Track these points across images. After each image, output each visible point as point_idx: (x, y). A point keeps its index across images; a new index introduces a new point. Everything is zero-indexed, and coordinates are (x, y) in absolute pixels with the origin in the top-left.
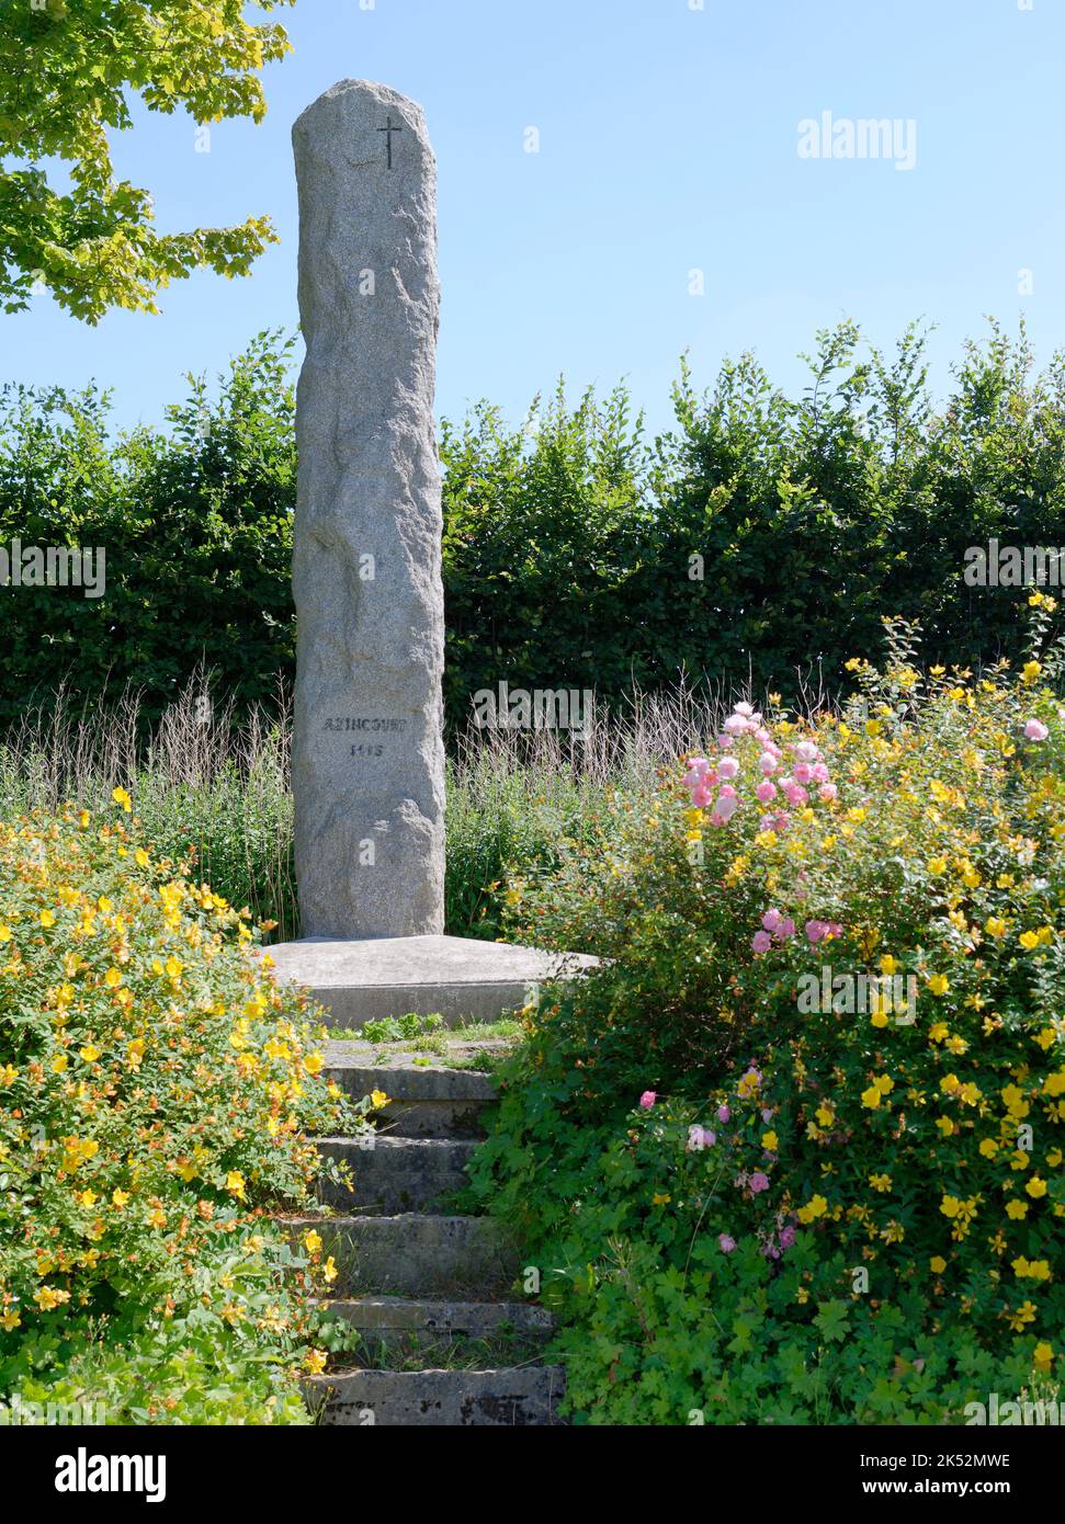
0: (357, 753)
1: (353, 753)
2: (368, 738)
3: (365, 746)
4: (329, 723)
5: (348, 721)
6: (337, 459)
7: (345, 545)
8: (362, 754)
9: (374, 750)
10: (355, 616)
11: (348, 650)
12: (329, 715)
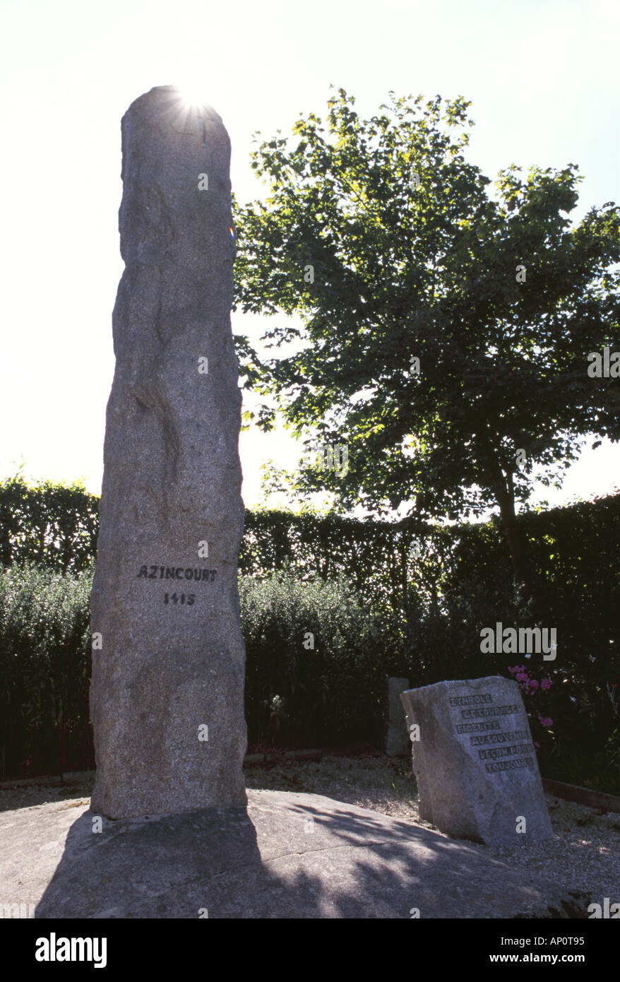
0: (171, 601)
1: (166, 602)
2: (180, 586)
3: (179, 595)
4: (143, 572)
5: (162, 569)
6: (159, 334)
7: (165, 406)
8: (176, 601)
9: (187, 599)
10: (174, 470)
11: (166, 500)
12: (144, 563)
